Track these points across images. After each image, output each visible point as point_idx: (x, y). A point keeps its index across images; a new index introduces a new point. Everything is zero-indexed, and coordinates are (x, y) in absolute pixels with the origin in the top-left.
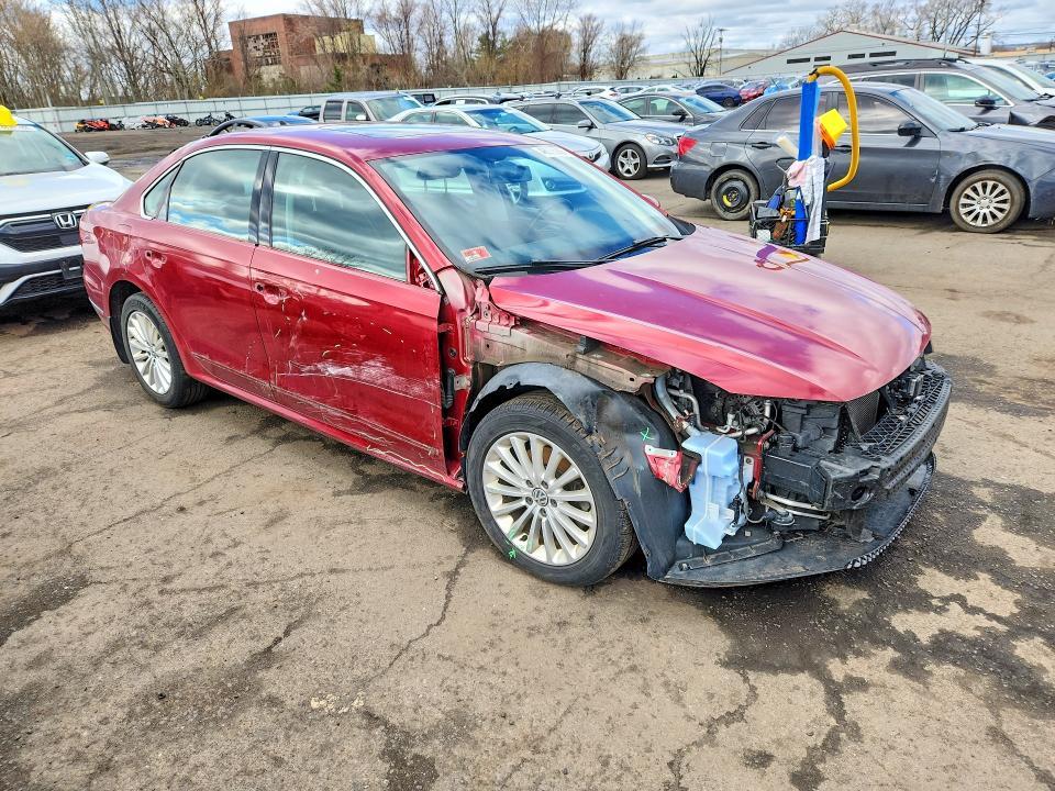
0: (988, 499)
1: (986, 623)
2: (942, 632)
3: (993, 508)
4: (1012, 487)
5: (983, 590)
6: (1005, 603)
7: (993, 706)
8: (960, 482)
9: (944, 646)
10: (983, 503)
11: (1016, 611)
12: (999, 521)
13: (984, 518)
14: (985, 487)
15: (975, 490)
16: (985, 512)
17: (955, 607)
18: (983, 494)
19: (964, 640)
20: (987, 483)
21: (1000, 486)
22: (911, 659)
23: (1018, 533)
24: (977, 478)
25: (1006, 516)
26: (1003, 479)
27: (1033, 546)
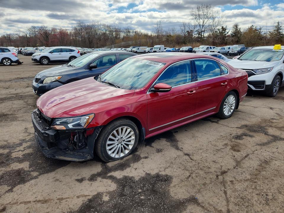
0: (32, 173)
1: (16, 150)
2: (22, 146)
3: (29, 171)
4: (29, 181)
5: (20, 155)
6: (14, 155)
7: (9, 143)
8: (44, 173)
9: (21, 144)
10: (32, 171)
11: (12, 155)
12: (26, 169)
13: (30, 168)
14: (36, 176)
15: (37, 173)
16: (30, 169)
17: (22, 149)
18: (35, 174)
19: (18, 147)
20: (36, 177)
21: (32, 179)
22: (24, 141)
23: (19, 169)
24: (40, 177)
25: (25, 171)
26: (33, 181)
27: (14, 168)
